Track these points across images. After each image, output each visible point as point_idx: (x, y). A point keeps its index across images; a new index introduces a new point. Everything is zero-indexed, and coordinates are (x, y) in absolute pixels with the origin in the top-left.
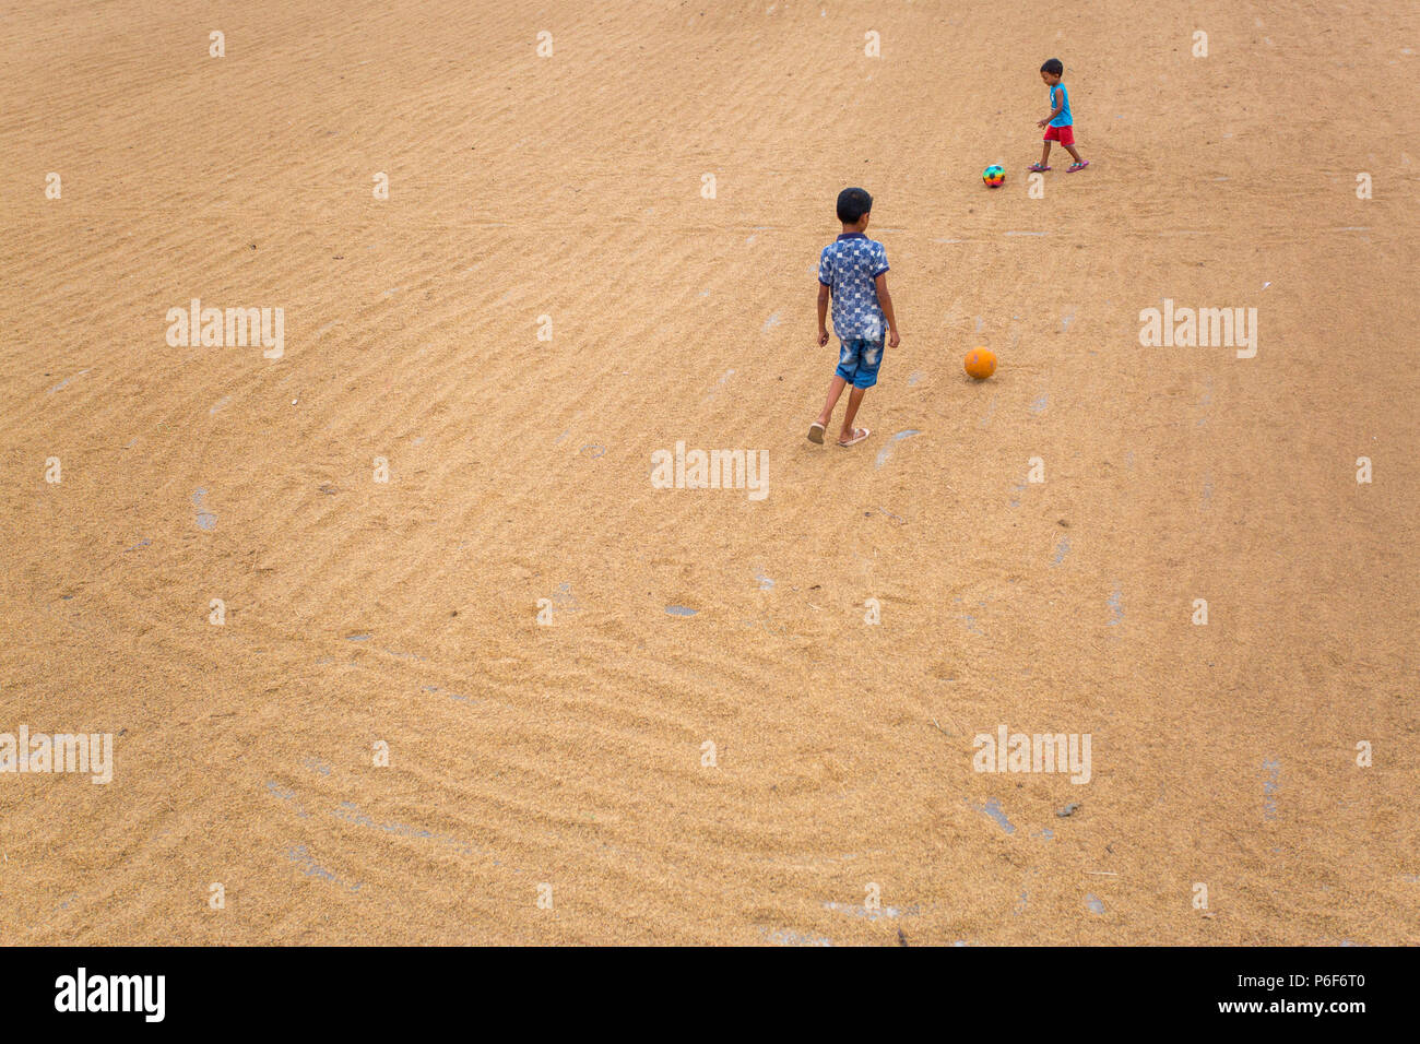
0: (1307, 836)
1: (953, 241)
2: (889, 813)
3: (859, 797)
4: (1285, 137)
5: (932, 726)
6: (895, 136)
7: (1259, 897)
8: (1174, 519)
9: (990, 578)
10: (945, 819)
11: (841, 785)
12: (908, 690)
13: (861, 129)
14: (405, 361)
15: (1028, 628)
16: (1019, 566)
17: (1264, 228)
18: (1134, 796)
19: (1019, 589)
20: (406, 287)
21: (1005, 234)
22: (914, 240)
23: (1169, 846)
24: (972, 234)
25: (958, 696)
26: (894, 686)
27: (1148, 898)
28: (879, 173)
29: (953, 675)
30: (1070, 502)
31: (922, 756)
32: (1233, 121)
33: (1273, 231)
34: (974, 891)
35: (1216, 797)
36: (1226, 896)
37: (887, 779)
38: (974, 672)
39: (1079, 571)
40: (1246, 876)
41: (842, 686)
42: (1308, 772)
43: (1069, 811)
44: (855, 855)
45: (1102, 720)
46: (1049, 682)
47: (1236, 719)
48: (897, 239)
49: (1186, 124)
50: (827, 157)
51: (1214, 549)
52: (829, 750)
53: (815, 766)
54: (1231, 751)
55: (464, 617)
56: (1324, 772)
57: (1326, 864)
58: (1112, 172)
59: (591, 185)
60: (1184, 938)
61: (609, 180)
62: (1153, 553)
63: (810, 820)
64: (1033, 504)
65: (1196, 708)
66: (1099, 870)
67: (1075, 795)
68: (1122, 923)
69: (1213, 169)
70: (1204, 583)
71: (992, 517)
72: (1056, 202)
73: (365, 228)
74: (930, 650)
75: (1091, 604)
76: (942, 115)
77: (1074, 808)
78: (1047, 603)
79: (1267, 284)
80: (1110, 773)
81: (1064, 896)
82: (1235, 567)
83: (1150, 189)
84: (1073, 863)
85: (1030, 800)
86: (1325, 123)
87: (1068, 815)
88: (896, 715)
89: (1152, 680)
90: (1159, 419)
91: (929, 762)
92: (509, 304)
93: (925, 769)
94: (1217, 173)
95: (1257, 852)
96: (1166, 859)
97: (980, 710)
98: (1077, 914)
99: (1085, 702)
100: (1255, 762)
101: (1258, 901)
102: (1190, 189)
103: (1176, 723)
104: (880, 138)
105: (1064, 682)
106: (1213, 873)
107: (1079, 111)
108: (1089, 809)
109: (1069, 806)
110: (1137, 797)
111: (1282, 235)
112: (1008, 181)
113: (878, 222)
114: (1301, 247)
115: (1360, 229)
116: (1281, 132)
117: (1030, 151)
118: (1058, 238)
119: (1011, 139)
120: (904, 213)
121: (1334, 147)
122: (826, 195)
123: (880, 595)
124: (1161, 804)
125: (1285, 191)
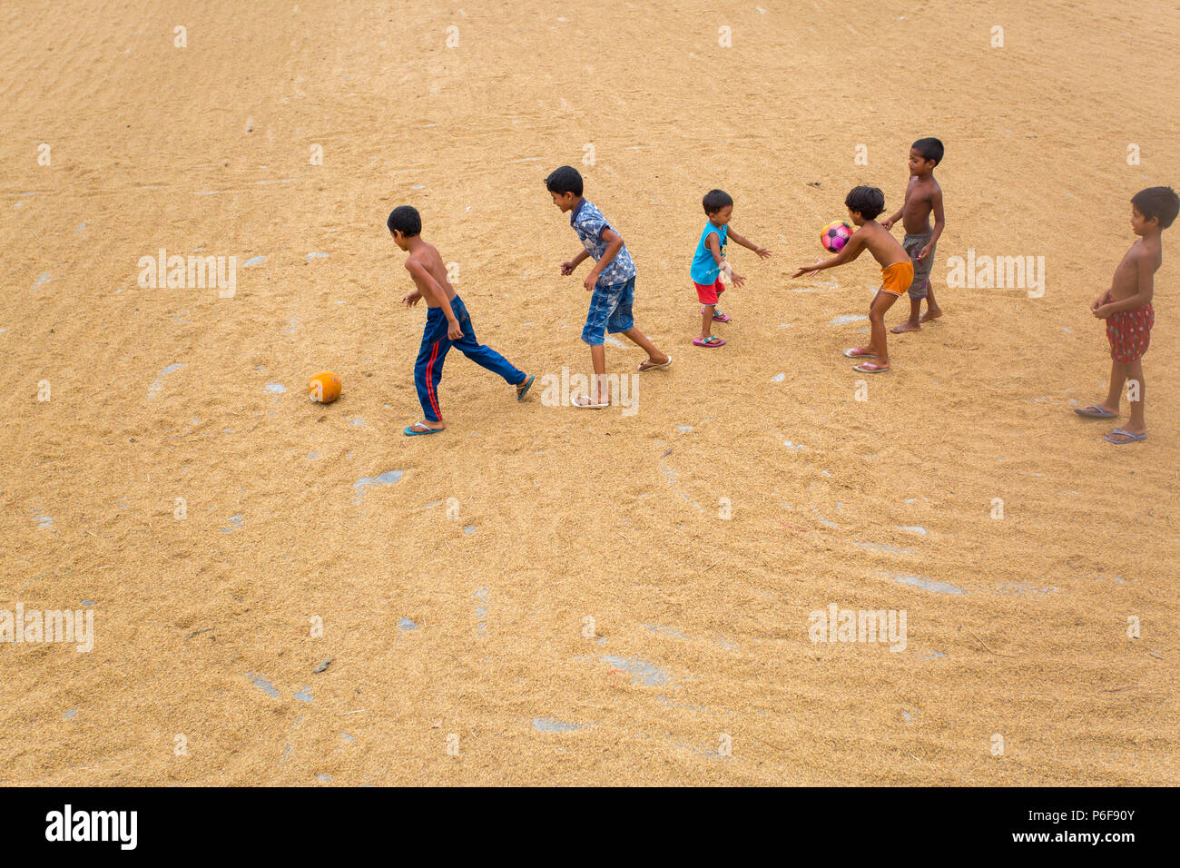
0: (508, 643)
1: (211, 193)
4: (476, 89)
6: (155, 103)
7: (474, 701)
13: (122, 97)
15: (286, 520)
16: (277, 467)
17: (465, 163)
18: (377, 642)
21: (257, 183)
22: (175, 194)
23: (405, 677)
24: (229, 185)
26: (169, 592)
27: (390, 723)
28: (142, 136)
32: (438, 77)
36: (450, 706)
39: (328, 463)
40: (466, 687)
42: (507, 593)
43: (324, 667)
45: (349, 585)
46: (305, 561)
47: (455, 562)
48: (160, 195)
49: (401, 81)
50: (90, 124)
56: (518, 590)
57: (521, 662)
60: (418, 749)
64: (287, 412)
66: (349, 710)
67: (328, 652)
68: (369, 750)
69: (423, 117)
72: (299, 153)
75: (338, 490)
76: (197, 82)
77: (328, 663)
78: (301, 494)
79: (469, 207)
80: (357, 627)
81: (322, 740)
83: (375, 138)
84: (329, 710)
85: (291, 665)
86: (505, 77)
87: (323, 671)
94: (427, 121)
95: (472, 665)
96: (404, 687)
100: (469, 593)
101: (474, 703)
102: (406, 136)
103: (410, 575)
104: (141, 105)
106: (440, 690)
107: (315, 75)
108: (340, 663)
109: (324, 663)
110: (379, 642)
111: (478, 167)
112: (258, 137)
113: (142, 181)
114: (493, 177)
115: (535, 159)
116: (473, 85)
117: (276, 110)
118: (302, 183)
119: (258, 100)
120: (166, 170)
121: (512, 96)
122: (92, 159)
123: (153, 513)
124: (398, 644)
125: (479, 133)
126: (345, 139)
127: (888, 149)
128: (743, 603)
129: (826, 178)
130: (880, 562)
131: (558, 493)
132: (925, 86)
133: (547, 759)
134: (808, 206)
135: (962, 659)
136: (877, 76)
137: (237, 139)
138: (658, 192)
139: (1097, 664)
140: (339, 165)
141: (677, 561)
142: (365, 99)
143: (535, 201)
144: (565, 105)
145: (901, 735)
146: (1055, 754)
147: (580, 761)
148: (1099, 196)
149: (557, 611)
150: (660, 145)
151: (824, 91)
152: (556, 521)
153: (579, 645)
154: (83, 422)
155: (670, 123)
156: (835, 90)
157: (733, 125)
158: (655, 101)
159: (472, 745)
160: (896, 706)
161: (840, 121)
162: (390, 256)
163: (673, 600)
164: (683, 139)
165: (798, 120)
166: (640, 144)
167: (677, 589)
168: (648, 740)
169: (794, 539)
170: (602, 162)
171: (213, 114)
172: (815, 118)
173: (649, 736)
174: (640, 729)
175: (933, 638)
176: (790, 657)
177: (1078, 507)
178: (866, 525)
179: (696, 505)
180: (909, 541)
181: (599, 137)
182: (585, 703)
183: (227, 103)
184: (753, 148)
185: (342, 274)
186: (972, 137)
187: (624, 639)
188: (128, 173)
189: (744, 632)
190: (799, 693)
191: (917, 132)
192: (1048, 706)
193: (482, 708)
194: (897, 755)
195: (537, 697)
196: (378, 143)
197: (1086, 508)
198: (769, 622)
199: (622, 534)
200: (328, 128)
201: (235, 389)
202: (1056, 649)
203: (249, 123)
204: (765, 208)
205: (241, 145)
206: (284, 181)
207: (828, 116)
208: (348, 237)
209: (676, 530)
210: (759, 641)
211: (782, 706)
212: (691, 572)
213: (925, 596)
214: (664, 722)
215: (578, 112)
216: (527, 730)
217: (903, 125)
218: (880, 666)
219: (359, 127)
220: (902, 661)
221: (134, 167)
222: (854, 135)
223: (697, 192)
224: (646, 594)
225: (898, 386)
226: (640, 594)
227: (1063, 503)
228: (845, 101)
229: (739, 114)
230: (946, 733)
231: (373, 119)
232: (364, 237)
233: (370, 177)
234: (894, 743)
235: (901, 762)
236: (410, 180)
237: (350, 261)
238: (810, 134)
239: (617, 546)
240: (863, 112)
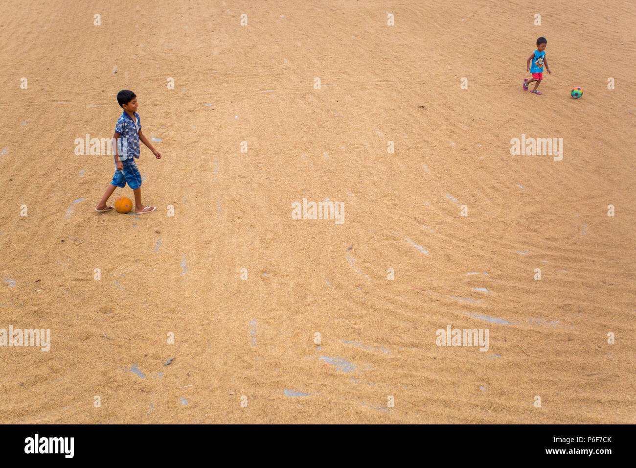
0: (268, 349)
1: (95, 106)
2: (84, 382)
3: (69, 378)
4: (238, 53)
5: (103, 337)
6: (62, 57)
7: (251, 380)
8: (206, 223)
9: (125, 262)
10: (112, 379)
11: (59, 375)
12: (90, 322)
13: (43, 53)
15: (145, 283)
16: (139, 255)
17: (233, 92)
18: (198, 349)
19: (139, 265)
22: (75, 106)
23: (214, 367)
24: (105, 102)
25: (114, 320)
26: (83, 321)
27: (207, 392)
28: (55, 75)
29: (111, 311)
30: (160, 222)
31: (99, 352)
32: (217, 46)
33: (237, 94)
34: (128, 409)
35: (232, 342)
36: (239, 383)
37: (82, 367)
38: (121, 307)
39: (166, 253)
40: (247, 373)
41: (56, 327)
42: (267, 323)
43: (170, 362)
44: (68, 407)
45: (181, 318)
46: (157, 305)
47: (238, 306)
48: (67, 106)
49: (197, 48)
50: (28, 68)
51: (224, 234)
52: (51, 359)
53: (44, 369)
54: (236, 320)
56: (273, 321)
57: (276, 360)
58: (167, 70)
60: (222, 406)
62: (198, 240)
63: (43, 396)
64: (143, 225)
65: (221, 304)
66: (184, 385)
67: (172, 354)
68: (196, 406)
69: (210, 67)
70: (220, 250)
71: (124, 234)
72: (143, 85)
74: (99, 301)
75: (173, 267)
76: (85, 45)
77: (172, 360)
78: (153, 269)
79: (237, 117)
80: (186, 341)
81: (170, 401)
82: (233, 241)
83: (184, 78)
84: (173, 385)
85: (151, 361)
86: (253, 47)
87: (169, 364)
88: (84, 335)
89: (202, 296)
90: (197, 180)
91: (102, 354)
93: (100, 358)
94: (212, 69)
95: (249, 361)
96: (213, 373)
97: (125, 324)
98: (176, 407)
99: (173, 311)
100: (246, 323)
101: (252, 382)
102: (201, 77)
103: (213, 313)
104: (55, 57)
105: (163, 304)
106: (233, 375)
107: (149, 43)
108: (178, 360)
109: (169, 360)
110: (199, 349)
111: (241, 95)
112: (120, 76)
113: (57, 99)
114: (249, 100)
115: (271, 91)
116: (236, 51)
117: (129, 62)
118: (146, 102)
119: (119, 56)
120: (70, 93)
121: (258, 57)
123: (72, 279)
124: (209, 350)
125: (241, 76)
128: (394, 329)
129: (427, 104)
130: (465, 307)
131: (292, 270)
132: (477, 56)
133: (293, 412)
134: (418, 119)
135: (510, 359)
136: (452, 50)
137: (108, 77)
138: (339, 109)
139: (580, 360)
140: (165, 93)
141: (357, 306)
142: (178, 57)
143: (272, 113)
144: (286, 62)
145: (480, 398)
146: (560, 408)
147: (310, 413)
148: (570, 116)
149: (295, 332)
150: (338, 85)
151: (424, 58)
152: (292, 284)
153: (307, 351)
155: (343, 73)
156: (429, 57)
157: (376, 74)
158: (334, 61)
159: (251, 404)
160: (478, 383)
161: (433, 74)
162: (195, 141)
163: (356, 327)
164: (351, 82)
165: (411, 73)
166: (327, 84)
167: (358, 321)
168: (346, 401)
169: (419, 295)
170: (308, 93)
171: (94, 63)
172: (420, 72)
173: (346, 399)
174: (342, 395)
175: (495, 347)
176: (420, 357)
177: (566, 278)
178: (457, 287)
179: (367, 276)
180: (479, 296)
181: (306, 80)
182: (312, 381)
183: (102, 57)
184: (388, 87)
186: (503, 84)
187: (331, 347)
188: (49, 95)
189: (394, 344)
190: (426, 376)
192: (555, 383)
193: (256, 384)
194: (478, 409)
195: (286, 378)
196: (185, 81)
197: (570, 279)
198: (407, 338)
199: (327, 291)
202: (558, 353)
203: (115, 68)
204: (396, 119)
205: (111, 81)
207: (427, 71)
209: (356, 290)
210: (403, 349)
211: (417, 383)
212: (366, 312)
213: (489, 325)
214: (354, 391)
215: (294, 66)
216: (280, 396)
217: (466, 77)
218: (468, 362)
219: (175, 72)
220: (479, 359)
221: (52, 91)
222: (441, 81)
223: (359, 110)
224: (341, 324)
226: (338, 323)
227: (559, 277)
228: (435, 63)
229: (379, 69)
230: (503, 398)
231: (183, 68)
233: (182, 99)
234: (477, 402)
235: (480, 412)
236: (204, 101)
237: (174, 144)
238: (418, 80)
239: (325, 298)
240: (445, 69)
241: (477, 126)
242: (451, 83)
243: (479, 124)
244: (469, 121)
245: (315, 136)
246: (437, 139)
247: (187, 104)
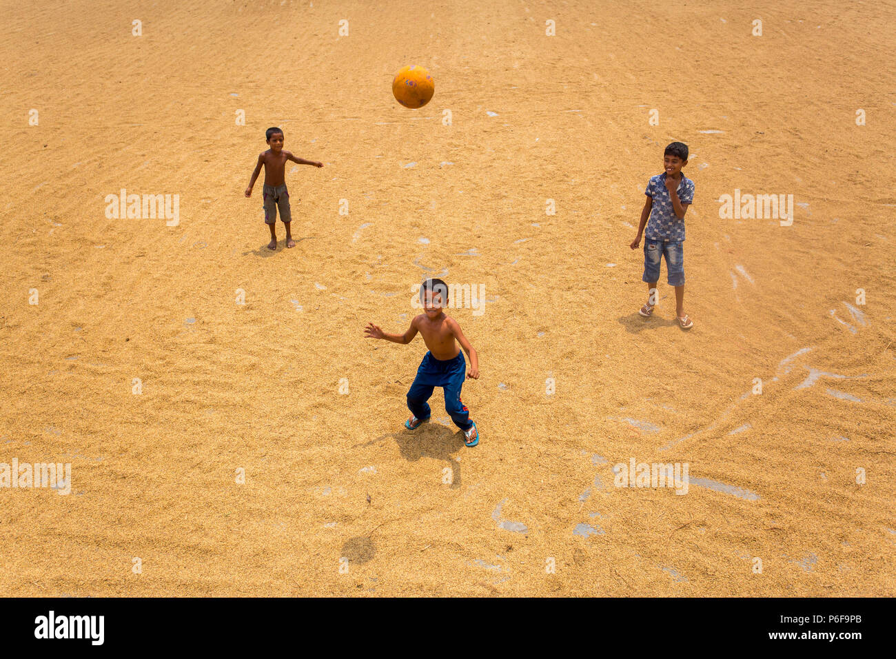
14: (89, 203)
17: (535, 111)
20: (86, 162)
21: (412, 119)
22: (365, 124)
24: (395, 119)
32: (517, 59)
33: (539, 113)
42: (565, 374)
48: (357, 124)
55: (134, 341)
59: (190, 100)
61: (199, 97)
69: (510, 83)
73: (59, 129)
79: (537, 139)
83: (480, 94)
86: (560, 59)
92: (147, 168)
94: (511, 85)
111: (543, 115)
113: (346, 115)
114: (552, 120)
115: (578, 111)
118: (437, 120)
120: (360, 109)
121: (564, 71)
122: (319, 102)
123: (358, 308)
125: (543, 93)
126: (463, 94)
127: (809, 113)
129: (766, 130)
132: (835, 72)
135: (861, 444)
136: (802, 65)
140: (459, 110)
143: (577, 137)
144: (596, 77)
145: (819, 486)
150: (657, 105)
151: (765, 74)
154: (318, 253)
155: (664, 91)
156: (773, 73)
157: (704, 94)
160: (816, 468)
161: (777, 94)
162: (490, 166)
163: (669, 388)
165: (748, 92)
166: (644, 104)
169: (747, 358)
170: (620, 114)
171: (386, 77)
172: (760, 91)
181: (618, 98)
185: (461, 175)
186: (869, 106)
187: (638, 408)
188: (339, 111)
191: (830, 102)
200: (453, 87)
201: (401, 240)
206: (427, 118)
207: (768, 90)
208: (464, 153)
212: (680, 372)
213: (835, 401)
215: (606, 83)
217: (819, 97)
218: (805, 442)
219: (471, 87)
220: (820, 440)
222: (786, 103)
224: (651, 383)
225: (817, 266)
228: (780, 81)
229: (709, 87)
230: (849, 489)
231: (479, 83)
232: (475, 154)
234: (814, 490)
236: (502, 121)
237: (466, 168)
238: (756, 101)
239: (632, 352)
240: (792, 88)
241: (833, 159)
242: (800, 106)
243: (835, 157)
244: (821, 152)
245: (628, 165)
246: (778, 173)
247: (482, 123)
